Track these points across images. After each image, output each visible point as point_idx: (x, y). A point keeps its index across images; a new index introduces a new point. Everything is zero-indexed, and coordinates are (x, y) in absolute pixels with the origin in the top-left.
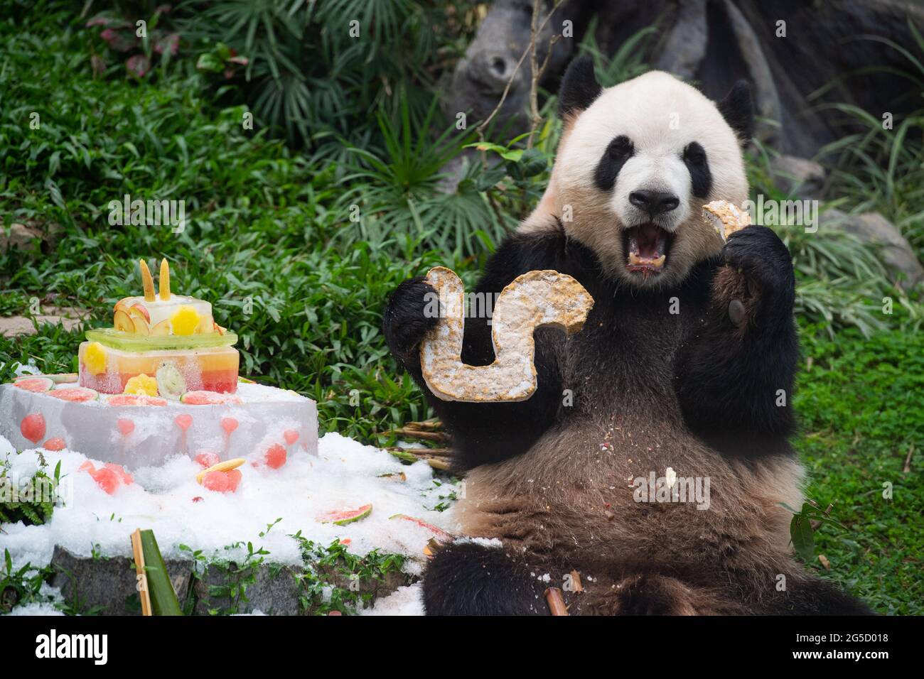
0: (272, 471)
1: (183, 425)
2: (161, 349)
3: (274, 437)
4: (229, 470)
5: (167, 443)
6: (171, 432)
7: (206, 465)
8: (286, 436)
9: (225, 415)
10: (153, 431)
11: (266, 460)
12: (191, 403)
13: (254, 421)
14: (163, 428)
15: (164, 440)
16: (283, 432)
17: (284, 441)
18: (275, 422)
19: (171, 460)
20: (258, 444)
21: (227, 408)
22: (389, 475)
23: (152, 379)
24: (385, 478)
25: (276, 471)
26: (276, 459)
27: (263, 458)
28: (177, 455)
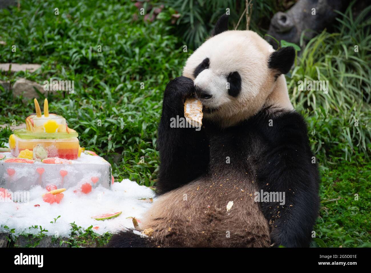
0: (84, 194)
1: (41, 172)
2: (37, 138)
3: (87, 180)
4: (58, 193)
5: (32, 180)
6: (34, 175)
7: (49, 190)
8: (92, 179)
9: (62, 169)
10: (25, 174)
11: (81, 190)
12: (46, 163)
13: (77, 172)
14: (30, 173)
15: (31, 179)
16: (91, 177)
17: (91, 181)
18: (88, 173)
19: (34, 188)
20: (79, 182)
21: (64, 165)
22: (145, 199)
23: (31, 152)
24: (143, 200)
25: (85, 195)
26: (87, 189)
27: (79, 189)
28: (37, 185)
